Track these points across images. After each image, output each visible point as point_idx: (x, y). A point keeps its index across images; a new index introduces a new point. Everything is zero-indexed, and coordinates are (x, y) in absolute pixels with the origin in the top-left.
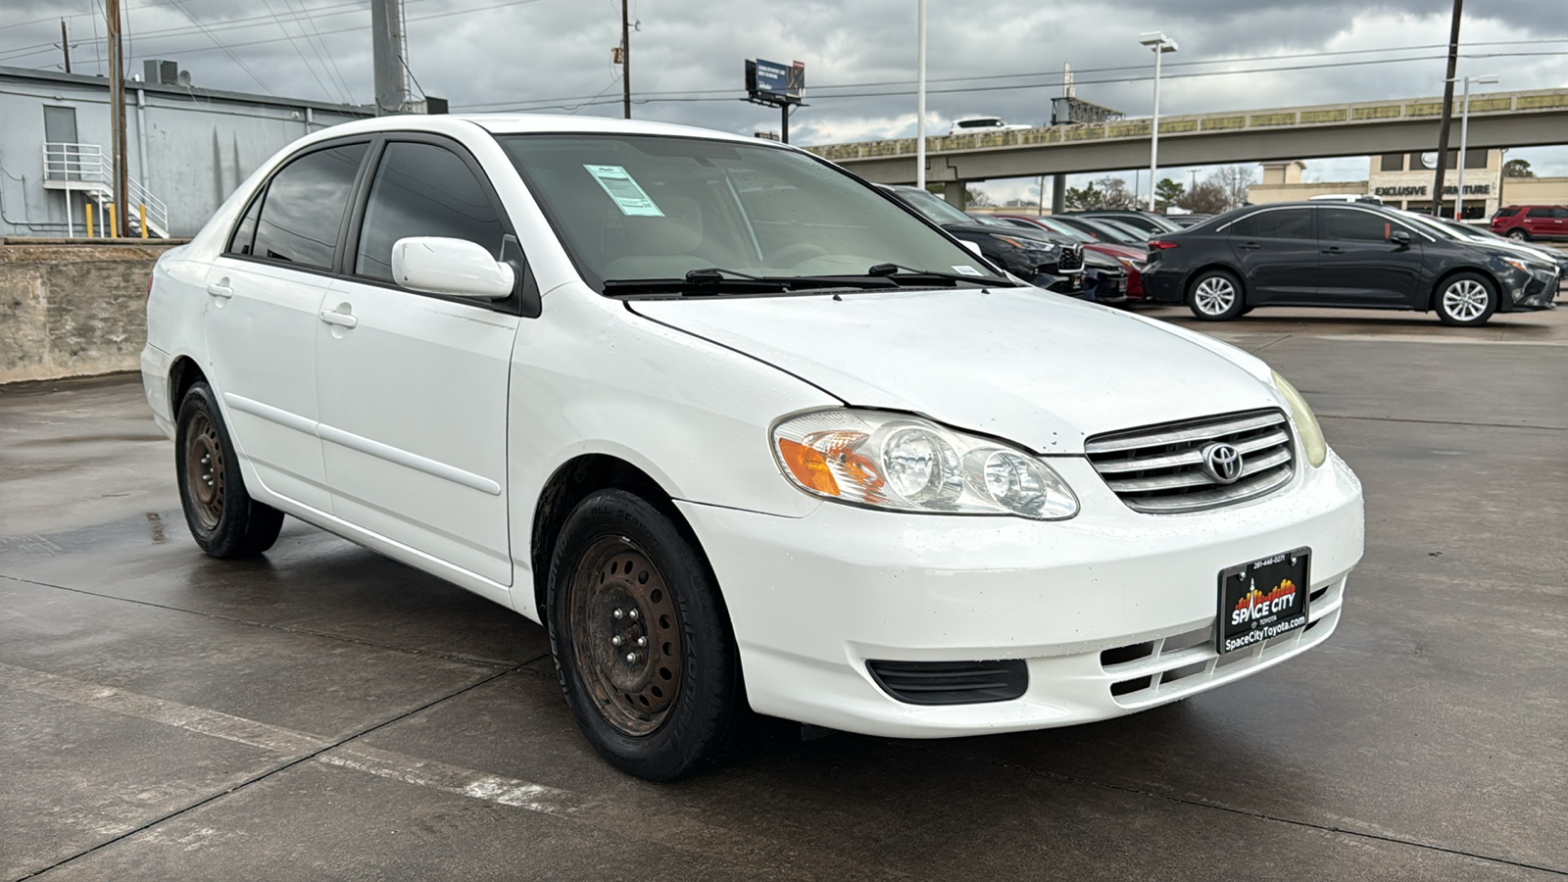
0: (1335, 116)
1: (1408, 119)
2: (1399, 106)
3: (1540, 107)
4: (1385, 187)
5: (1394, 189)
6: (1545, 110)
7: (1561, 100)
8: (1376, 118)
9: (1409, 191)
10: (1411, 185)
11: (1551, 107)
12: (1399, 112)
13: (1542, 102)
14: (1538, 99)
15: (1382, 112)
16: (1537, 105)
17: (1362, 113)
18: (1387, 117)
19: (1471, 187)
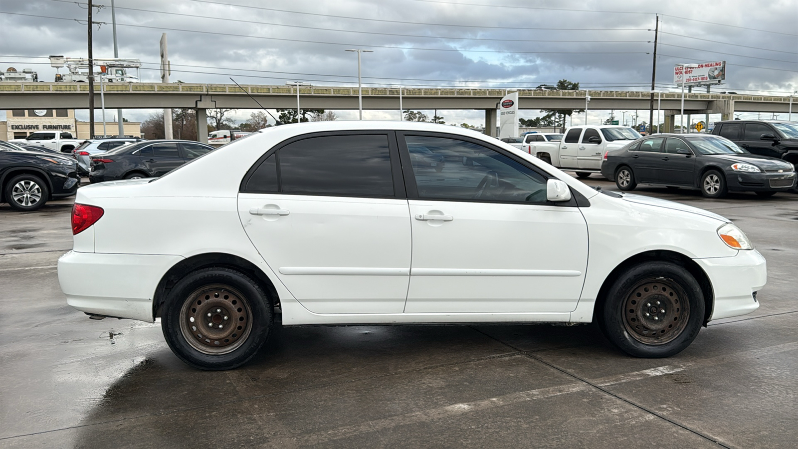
0: (15, 88)
1: (54, 92)
2: (49, 86)
3: (117, 91)
4: (16, 125)
5: (22, 126)
6: (119, 92)
7: (126, 88)
8: (37, 91)
9: (29, 127)
10: (30, 124)
11: (122, 91)
12: (49, 88)
13: (117, 88)
14: (116, 87)
15: (40, 88)
16: (116, 89)
17: (30, 88)
18: (43, 91)
19: (61, 126)
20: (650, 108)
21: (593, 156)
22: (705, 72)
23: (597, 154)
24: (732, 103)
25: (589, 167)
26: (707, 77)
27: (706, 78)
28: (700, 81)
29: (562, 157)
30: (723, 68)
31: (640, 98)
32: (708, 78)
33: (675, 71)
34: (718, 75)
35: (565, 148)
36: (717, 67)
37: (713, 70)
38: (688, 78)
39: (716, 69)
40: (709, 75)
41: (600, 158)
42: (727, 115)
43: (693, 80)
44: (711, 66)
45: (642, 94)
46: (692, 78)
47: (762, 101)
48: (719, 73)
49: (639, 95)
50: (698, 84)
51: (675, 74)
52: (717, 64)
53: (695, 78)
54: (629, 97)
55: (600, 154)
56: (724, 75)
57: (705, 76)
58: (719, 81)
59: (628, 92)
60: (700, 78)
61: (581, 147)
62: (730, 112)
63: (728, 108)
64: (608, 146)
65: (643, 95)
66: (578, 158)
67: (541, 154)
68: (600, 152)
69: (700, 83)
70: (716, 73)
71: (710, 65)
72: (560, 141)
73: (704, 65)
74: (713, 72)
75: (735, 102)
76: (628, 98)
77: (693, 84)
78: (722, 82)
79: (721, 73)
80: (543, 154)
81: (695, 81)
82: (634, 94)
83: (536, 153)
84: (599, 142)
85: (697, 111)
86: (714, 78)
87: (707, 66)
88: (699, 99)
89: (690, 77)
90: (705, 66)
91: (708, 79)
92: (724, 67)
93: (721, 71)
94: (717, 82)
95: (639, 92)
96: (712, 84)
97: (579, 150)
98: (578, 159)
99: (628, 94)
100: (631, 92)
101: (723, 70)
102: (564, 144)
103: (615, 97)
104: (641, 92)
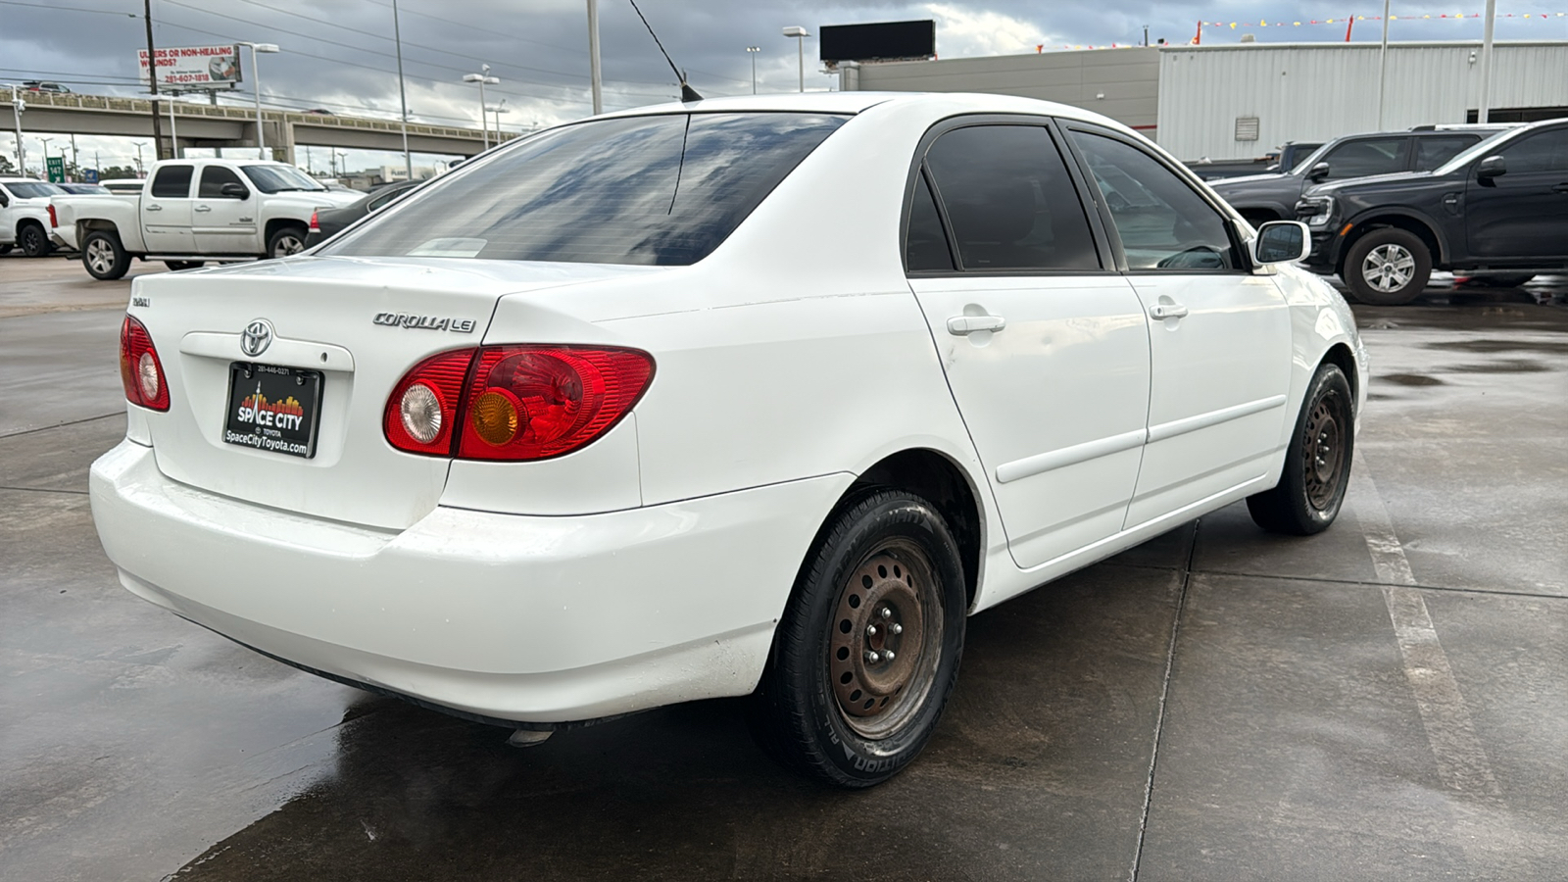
20: (153, 133)
21: (232, 225)
22: (201, 64)
23: (242, 220)
24: (289, 127)
25: (226, 251)
26: (207, 76)
27: (207, 78)
28: (194, 81)
29: (149, 228)
30: (235, 58)
31: (108, 110)
32: (210, 77)
33: (140, 59)
34: (229, 72)
35: (156, 209)
36: (224, 55)
37: (218, 61)
38: (169, 75)
39: (223, 59)
40: (211, 71)
41: (252, 230)
42: (283, 151)
43: (181, 79)
44: (212, 52)
45: (110, 102)
46: (178, 76)
47: (339, 126)
48: (230, 68)
49: (105, 104)
50: (190, 87)
51: (140, 65)
52: (223, 51)
53: (183, 75)
54: (84, 106)
55: (250, 220)
56: (239, 72)
57: (204, 73)
58: (232, 84)
59: (81, 96)
60: (193, 75)
61: (198, 206)
62: (288, 145)
63: (283, 138)
64: (266, 203)
65: (113, 105)
66: (194, 229)
67: (87, 224)
68: (249, 217)
69: (194, 86)
70: (224, 68)
71: (209, 51)
72: (140, 194)
73: (198, 50)
74: (219, 65)
75: (295, 126)
76: (81, 108)
77: (181, 88)
78: (238, 86)
79: (234, 69)
80: (90, 225)
81: (184, 82)
82: (93, 101)
83: (74, 222)
84: (244, 195)
85: (223, 142)
86: (222, 77)
87: (205, 52)
88: (226, 118)
89: (172, 73)
90: (201, 52)
91: (211, 80)
92: (238, 54)
93: (233, 64)
94: (229, 86)
95: (103, 98)
96: (219, 90)
97: (195, 212)
98: (195, 233)
99: (80, 100)
100: (87, 97)
101: (236, 63)
102: (148, 198)
103: (52, 106)
104: (109, 99)
